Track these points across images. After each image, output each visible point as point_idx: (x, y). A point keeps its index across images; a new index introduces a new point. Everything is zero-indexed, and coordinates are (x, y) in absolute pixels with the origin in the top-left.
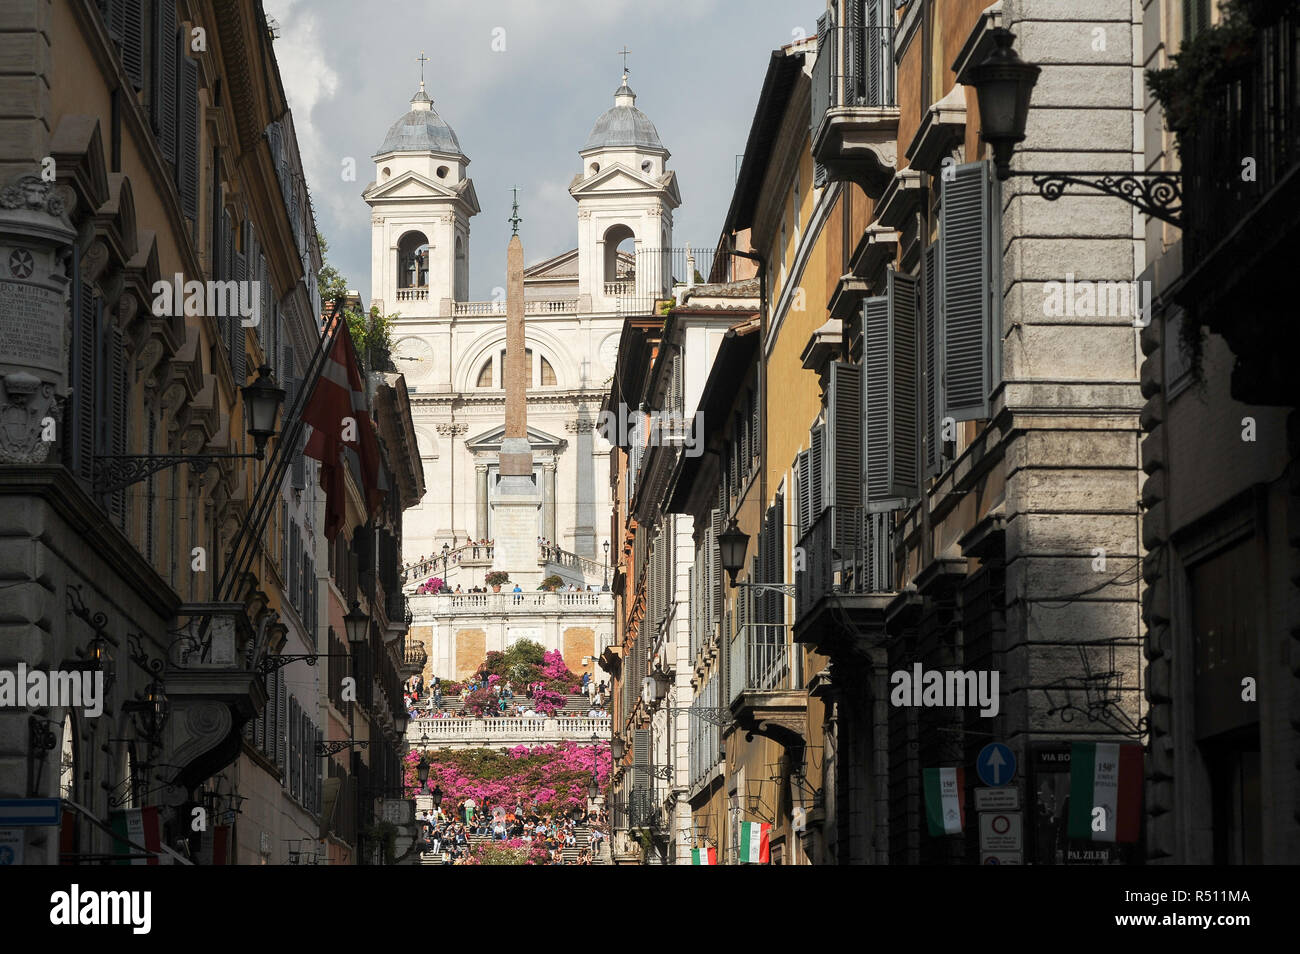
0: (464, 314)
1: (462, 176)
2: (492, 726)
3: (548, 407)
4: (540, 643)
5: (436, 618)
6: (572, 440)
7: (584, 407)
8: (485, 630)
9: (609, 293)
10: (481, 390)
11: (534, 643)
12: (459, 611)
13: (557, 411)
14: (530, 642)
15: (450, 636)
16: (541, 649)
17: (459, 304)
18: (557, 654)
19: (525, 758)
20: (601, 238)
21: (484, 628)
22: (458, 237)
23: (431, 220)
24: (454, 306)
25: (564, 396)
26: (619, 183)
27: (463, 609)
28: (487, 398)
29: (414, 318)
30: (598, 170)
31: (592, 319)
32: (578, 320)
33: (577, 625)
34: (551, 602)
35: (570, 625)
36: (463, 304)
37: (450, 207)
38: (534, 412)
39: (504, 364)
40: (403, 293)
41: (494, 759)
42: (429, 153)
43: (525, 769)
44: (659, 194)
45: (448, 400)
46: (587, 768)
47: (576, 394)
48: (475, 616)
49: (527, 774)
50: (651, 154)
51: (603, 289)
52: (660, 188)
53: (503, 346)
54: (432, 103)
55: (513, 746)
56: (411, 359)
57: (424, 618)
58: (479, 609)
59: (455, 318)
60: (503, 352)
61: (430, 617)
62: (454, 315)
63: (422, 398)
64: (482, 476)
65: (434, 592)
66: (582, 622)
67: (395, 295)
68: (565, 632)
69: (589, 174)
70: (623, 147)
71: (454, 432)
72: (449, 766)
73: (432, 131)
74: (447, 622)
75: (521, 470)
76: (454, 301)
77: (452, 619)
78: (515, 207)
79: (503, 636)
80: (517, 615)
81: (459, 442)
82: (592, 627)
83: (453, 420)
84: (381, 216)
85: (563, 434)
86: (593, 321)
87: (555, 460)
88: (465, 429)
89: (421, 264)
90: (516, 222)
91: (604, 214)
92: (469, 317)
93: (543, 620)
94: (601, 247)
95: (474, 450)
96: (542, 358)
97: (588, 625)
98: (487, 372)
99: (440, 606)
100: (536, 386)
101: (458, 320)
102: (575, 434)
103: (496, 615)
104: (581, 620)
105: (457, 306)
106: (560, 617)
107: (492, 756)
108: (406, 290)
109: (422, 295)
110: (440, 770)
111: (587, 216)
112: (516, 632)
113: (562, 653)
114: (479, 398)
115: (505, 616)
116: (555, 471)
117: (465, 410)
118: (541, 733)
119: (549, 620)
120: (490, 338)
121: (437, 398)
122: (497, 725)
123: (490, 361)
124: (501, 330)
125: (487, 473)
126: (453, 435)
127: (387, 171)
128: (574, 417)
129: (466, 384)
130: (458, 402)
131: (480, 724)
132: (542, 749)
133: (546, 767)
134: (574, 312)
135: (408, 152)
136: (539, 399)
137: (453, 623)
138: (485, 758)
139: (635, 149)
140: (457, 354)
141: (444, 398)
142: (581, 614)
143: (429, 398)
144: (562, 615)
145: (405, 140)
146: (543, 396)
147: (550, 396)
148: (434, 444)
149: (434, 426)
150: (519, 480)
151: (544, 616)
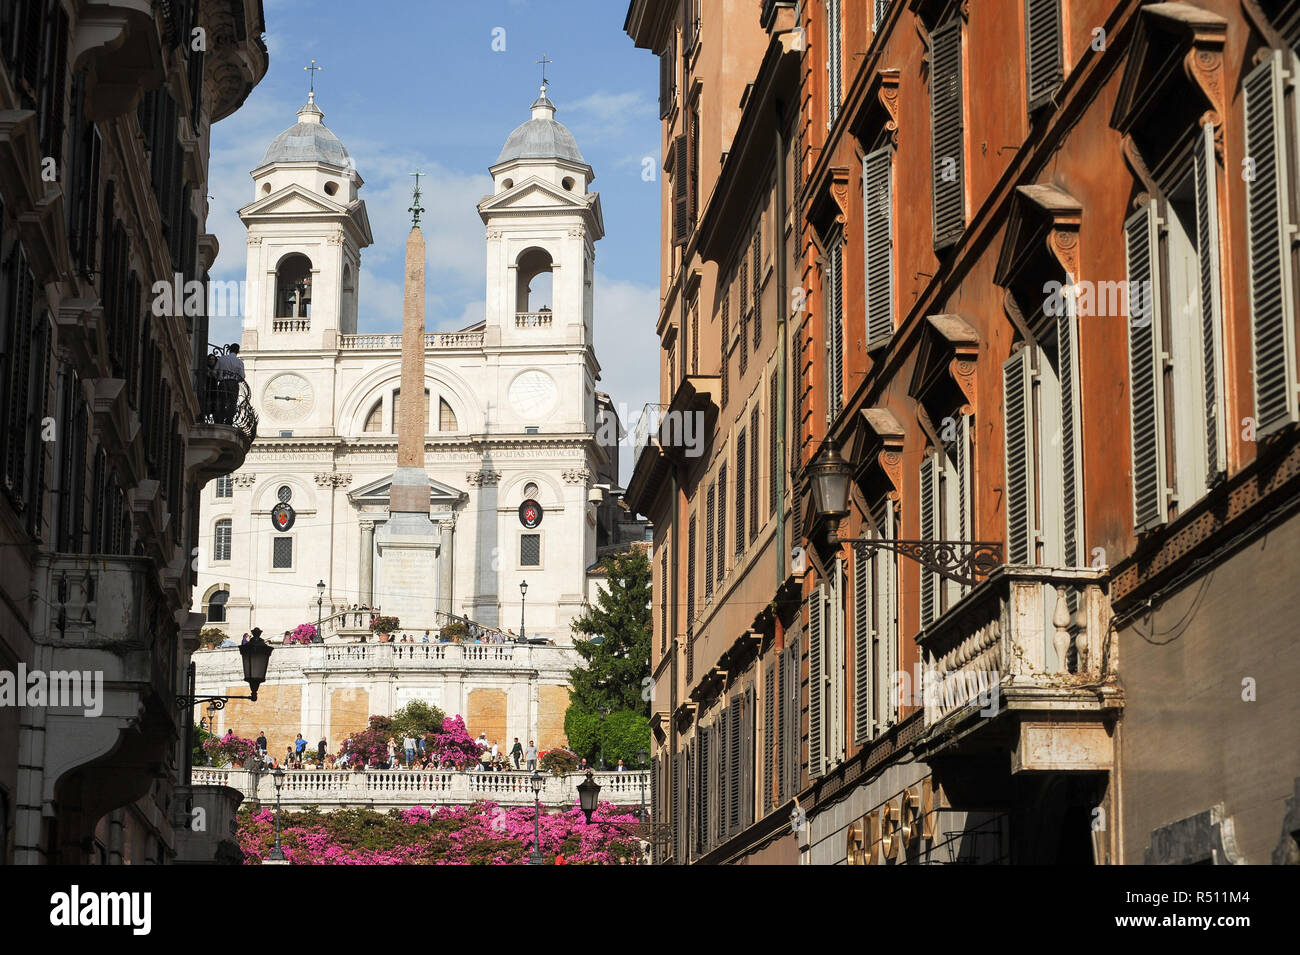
0: (351, 348)
1: (353, 197)
2: (378, 781)
3: (447, 456)
4: (438, 707)
5: (307, 674)
6: (473, 493)
7: (488, 456)
8: (367, 689)
9: (521, 325)
10: (368, 434)
11: (430, 706)
12: (335, 665)
13: (458, 460)
14: (425, 705)
15: (324, 697)
16: (439, 716)
17: (346, 336)
18: (460, 722)
19: (425, 823)
20: (513, 261)
21: (366, 686)
22: (347, 265)
23: (316, 240)
24: (339, 338)
25: (466, 442)
26: (536, 199)
27: (340, 663)
28: (375, 444)
29: (292, 351)
30: (512, 186)
31: (501, 354)
32: (485, 355)
33: (485, 686)
34: (453, 655)
35: (475, 686)
36: (351, 336)
37: (338, 226)
38: (431, 461)
39: (397, 406)
40: (281, 324)
41: (381, 824)
42: (316, 165)
43: (427, 838)
44: (583, 213)
45: (329, 445)
46: (515, 837)
47: (480, 440)
48: (355, 672)
49: (428, 844)
50: (573, 170)
51: (514, 320)
52: (583, 205)
53: (397, 384)
54: (322, 116)
55: (409, 808)
56: (288, 399)
57: (292, 674)
58: (362, 663)
59: (340, 351)
60: (396, 392)
61: (299, 673)
62: (339, 348)
63: (299, 443)
64: (367, 534)
65: (305, 642)
66: (491, 682)
67: (272, 326)
68: (469, 694)
69: (499, 190)
70: (541, 160)
71: (335, 483)
72: (315, 831)
73: (320, 143)
74: (320, 679)
75: (417, 506)
76: (339, 333)
77: (326, 675)
78: (417, 195)
79: (390, 699)
80: (410, 672)
81: (341, 495)
82: (505, 688)
83: (335, 469)
84: (258, 235)
85: (464, 487)
86: (502, 357)
87: (454, 516)
88: (349, 480)
89: (302, 293)
90: (417, 212)
91: (518, 235)
92: (357, 351)
93: (442, 679)
94: (513, 273)
95: (358, 504)
96: (442, 399)
97: (499, 686)
98: (376, 417)
99: (311, 659)
100: (433, 430)
101: (344, 355)
102: (477, 487)
103: (383, 671)
104: (490, 679)
105: (342, 339)
106: (464, 675)
107: (379, 821)
108: (284, 320)
109: (303, 326)
110: (302, 836)
111: (497, 236)
112: (408, 693)
113: (465, 720)
114: (366, 443)
115: (394, 673)
116: (453, 530)
117: (348, 458)
118: (446, 793)
119: (449, 678)
120: (380, 376)
121: (316, 442)
122: (385, 781)
123: (379, 403)
124: (396, 367)
125: (373, 531)
126: (334, 487)
127: (267, 187)
128: (477, 468)
129: (350, 428)
130: (341, 448)
131: (361, 778)
132: (449, 812)
133: (455, 834)
134: (479, 345)
135: (292, 164)
136: (437, 445)
137: (327, 680)
138: (368, 823)
139: (555, 161)
140: (341, 395)
141: (325, 442)
142: (490, 672)
143: (307, 443)
144: (466, 673)
145: (290, 152)
146: (441, 443)
147: (450, 442)
148: (312, 497)
149: (312, 476)
150: (414, 518)
151: (444, 673)
